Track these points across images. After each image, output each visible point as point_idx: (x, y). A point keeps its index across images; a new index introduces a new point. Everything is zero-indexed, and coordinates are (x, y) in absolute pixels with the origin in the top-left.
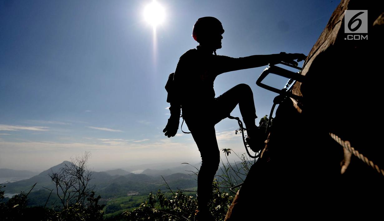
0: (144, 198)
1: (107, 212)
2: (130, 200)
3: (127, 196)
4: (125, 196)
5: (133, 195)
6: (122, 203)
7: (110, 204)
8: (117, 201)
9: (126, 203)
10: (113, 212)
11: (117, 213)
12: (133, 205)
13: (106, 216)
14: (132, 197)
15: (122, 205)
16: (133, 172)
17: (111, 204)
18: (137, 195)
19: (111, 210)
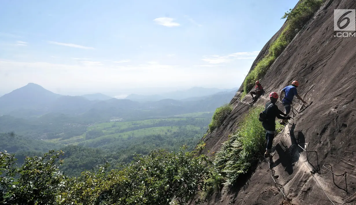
0: (128, 124)
1: (87, 138)
2: (113, 126)
3: (109, 122)
4: (107, 122)
5: (116, 121)
6: (105, 129)
7: (90, 130)
8: (98, 127)
9: (109, 129)
10: (94, 138)
11: (99, 139)
12: (117, 131)
13: (87, 142)
14: (115, 123)
15: (104, 131)
16: (116, 97)
17: (92, 129)
18: (121, 121)
19: (93, 136)
